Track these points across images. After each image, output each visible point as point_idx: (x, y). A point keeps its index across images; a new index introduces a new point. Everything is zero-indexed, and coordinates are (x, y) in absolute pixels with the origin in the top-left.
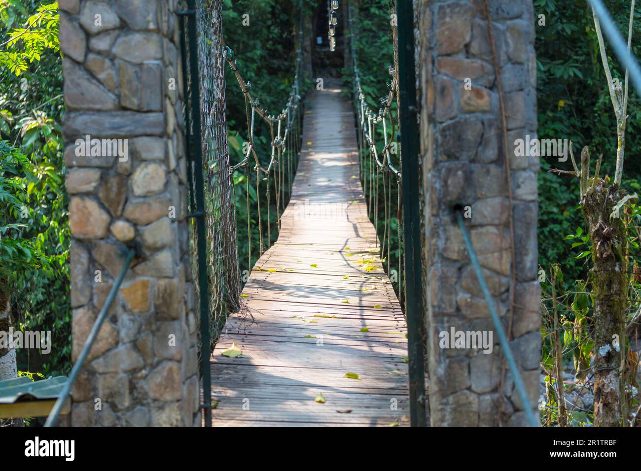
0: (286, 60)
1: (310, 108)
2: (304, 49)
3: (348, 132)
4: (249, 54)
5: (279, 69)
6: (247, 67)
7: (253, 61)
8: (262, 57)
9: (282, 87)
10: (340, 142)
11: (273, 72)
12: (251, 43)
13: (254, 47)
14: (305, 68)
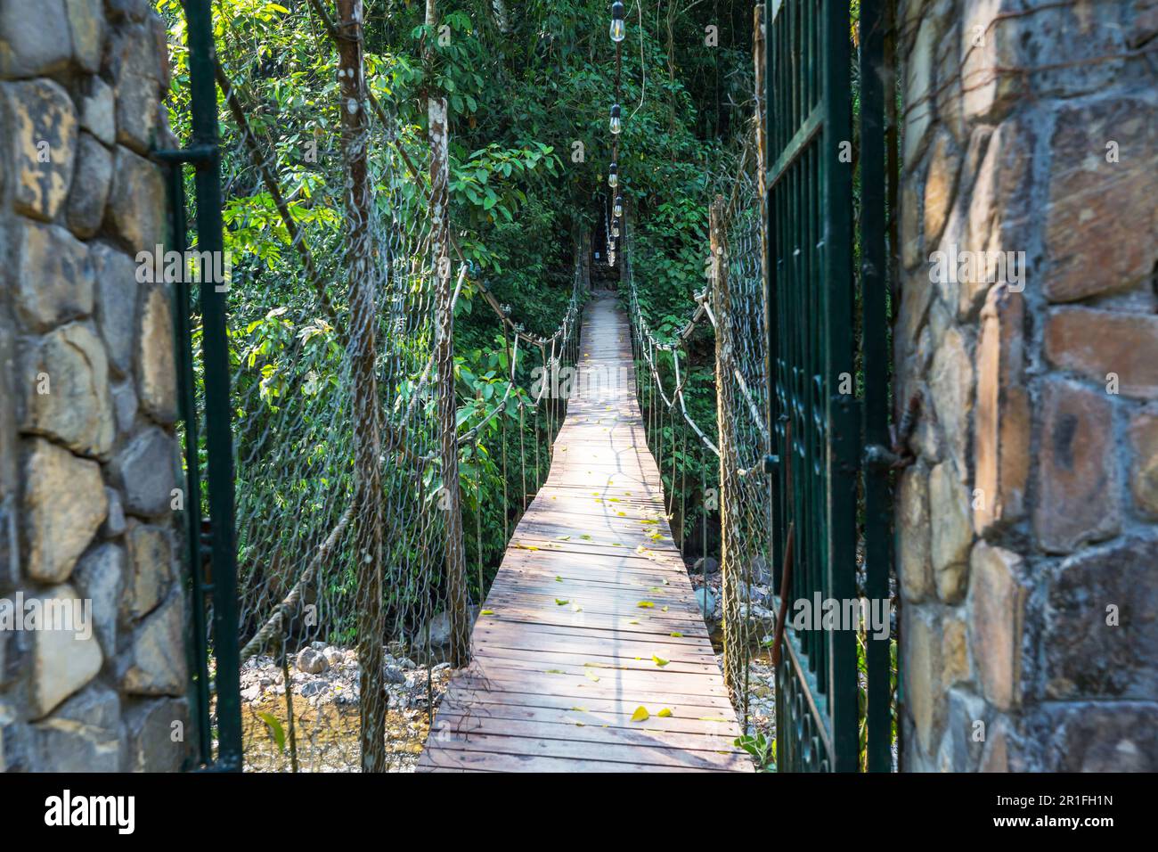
0: (566, 273)
1: (588, 320)
2: (583, 264)
3: (624, 344)
4: (530, 268)
5: (559, 282)
6: (528, 280)
7: (534, 274)
8: (543, 271)
9: (562, 299)
10: (615, 354)
11: (553, 284)
12: (533, 257)
13: (535, 261)
14: (583, 281)
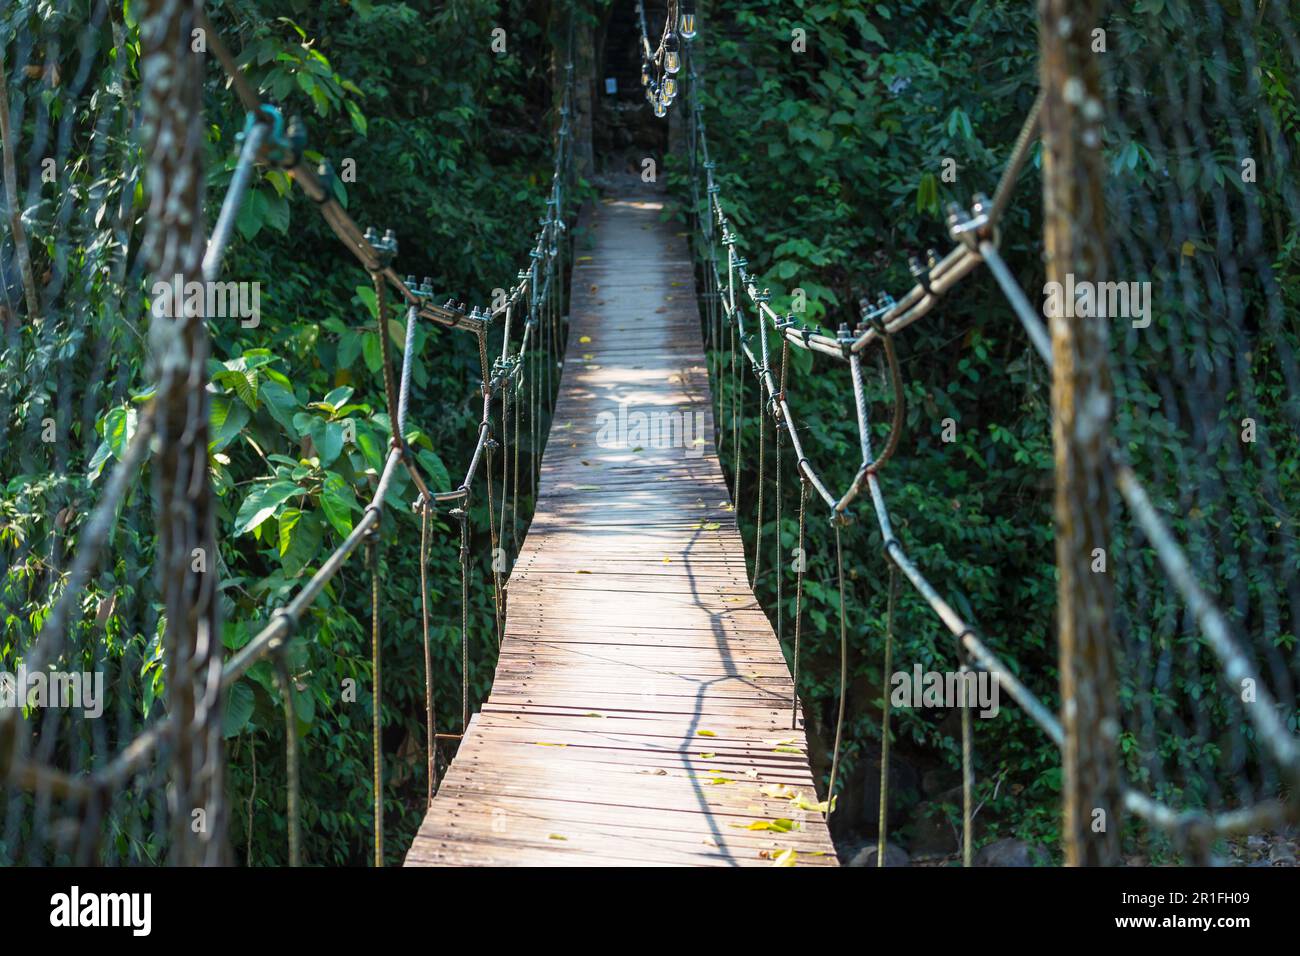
0: (533, 130)
1: (588, 249)
2: (575, 107)
3: (680, 313)
4: (442, 116)
5: (515, 152)
6: (438, 146)
7: (452, 131)
8: (475, 123)
9: (522, 196)
10: (660, 338)
11: (501, 158)
12: (450, 88)
13: (457, 100)
14: (577, 151)
